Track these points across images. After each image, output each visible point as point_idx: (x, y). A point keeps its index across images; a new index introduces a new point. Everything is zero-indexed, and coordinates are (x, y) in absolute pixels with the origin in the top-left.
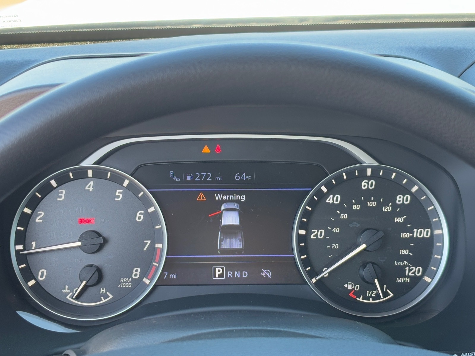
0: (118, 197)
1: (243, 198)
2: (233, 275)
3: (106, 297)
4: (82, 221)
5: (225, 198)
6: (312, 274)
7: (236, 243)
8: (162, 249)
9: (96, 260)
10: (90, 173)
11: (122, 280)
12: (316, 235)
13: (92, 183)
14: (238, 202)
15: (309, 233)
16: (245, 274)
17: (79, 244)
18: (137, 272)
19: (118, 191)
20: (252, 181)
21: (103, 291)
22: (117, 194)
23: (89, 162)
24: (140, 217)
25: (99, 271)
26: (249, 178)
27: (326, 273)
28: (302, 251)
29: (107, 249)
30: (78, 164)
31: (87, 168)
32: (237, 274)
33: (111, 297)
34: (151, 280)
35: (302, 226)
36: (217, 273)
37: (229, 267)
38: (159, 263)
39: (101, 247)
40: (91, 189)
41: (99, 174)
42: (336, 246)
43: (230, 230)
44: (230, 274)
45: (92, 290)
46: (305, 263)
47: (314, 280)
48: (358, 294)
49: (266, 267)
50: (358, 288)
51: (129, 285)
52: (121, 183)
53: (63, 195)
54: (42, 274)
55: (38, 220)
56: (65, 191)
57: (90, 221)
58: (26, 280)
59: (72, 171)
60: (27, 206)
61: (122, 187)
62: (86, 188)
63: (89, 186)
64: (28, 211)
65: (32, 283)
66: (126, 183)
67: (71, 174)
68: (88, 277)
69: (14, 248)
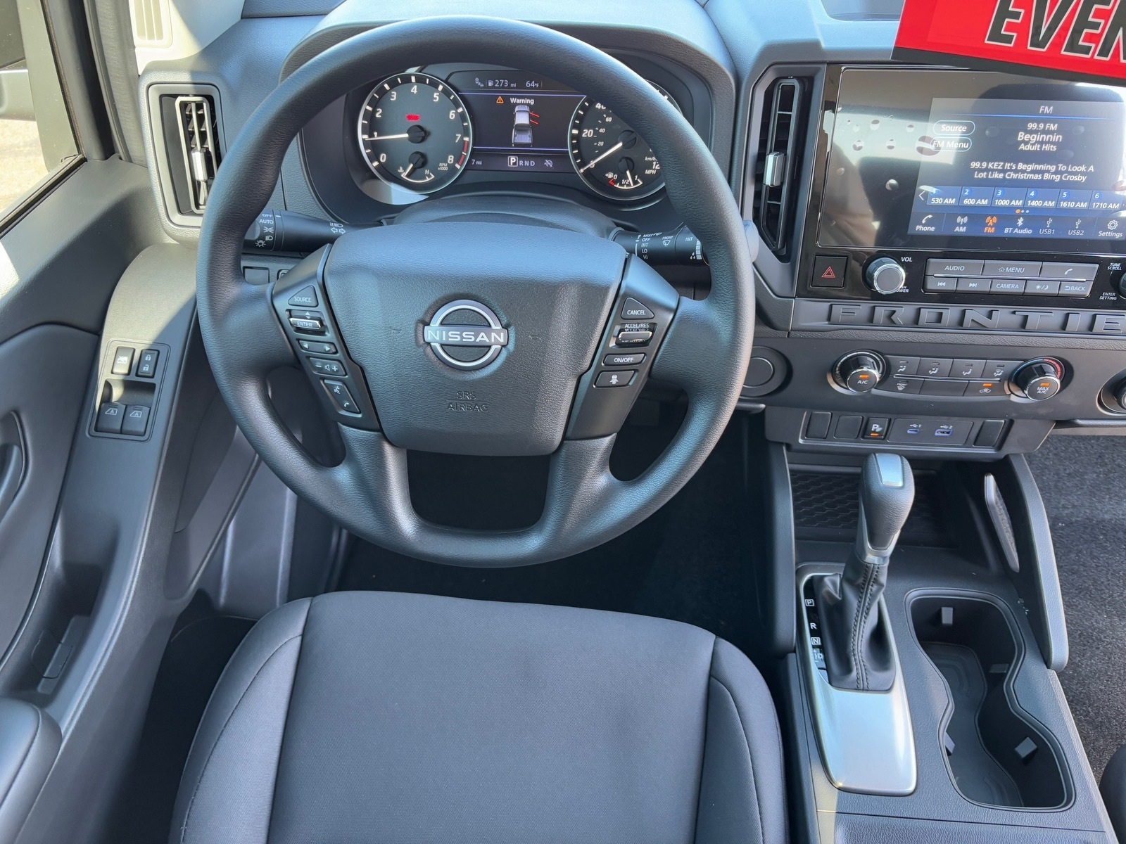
0: (436, 99)
1: (532, 102)
2: (524, 163)
3: (429, 176)
4: (410, 117)
5: (519, 101)
6: (580, 166)
7: (526, 138)
8: (468, 142)
9: (420, 148)
10: (413, 79)
11: (441, 164)
12: (587, 134)
13: (415, 87)
14: (528, 105)
15: (581, 132)
16: (533, 163)
17: (406, 135)
18: (451, 159)
20: (539, 88)
21: (427, 172)
22: (435, 96)
24: (452, 115)
25: (423, 156)
26: (537, 85)
27: (592, 164)
28: (573, 147)
29: (430, 140)
30: (404, 72)
31: (410, 75)
32: (527, 163)
33: (433, 177)
34: (461, 165)
35: (575, 126)
36: (512, 162)
37: (520, 157)
38: (467, 152)
39: (423, 140)
40: (415, 92)
41: (420, 81)
42: (601, 144)
43: (521, 129)
44: (521, 163)
45: (419, 171)
46: (576, 157)
47: (582, 171)
48: (615, 182)
49: (549, 158)
50: (616, 177)
51: (446, 169)
52: (437, 87)
53: (395, 96)
54: (383, 158)
55: (378, 115)
56: (395, 93)
57: (416, 118)
58: (372, 162)
59: (400, 77)
60: (369, 105)
61: (438, 91)
62: (412, 91)
63: (414, 90)
64: (369, 108)
65: (376, 164)
66: (441, 88)
67: (399, 79)
68: (415, 161)
69: (361, 137)
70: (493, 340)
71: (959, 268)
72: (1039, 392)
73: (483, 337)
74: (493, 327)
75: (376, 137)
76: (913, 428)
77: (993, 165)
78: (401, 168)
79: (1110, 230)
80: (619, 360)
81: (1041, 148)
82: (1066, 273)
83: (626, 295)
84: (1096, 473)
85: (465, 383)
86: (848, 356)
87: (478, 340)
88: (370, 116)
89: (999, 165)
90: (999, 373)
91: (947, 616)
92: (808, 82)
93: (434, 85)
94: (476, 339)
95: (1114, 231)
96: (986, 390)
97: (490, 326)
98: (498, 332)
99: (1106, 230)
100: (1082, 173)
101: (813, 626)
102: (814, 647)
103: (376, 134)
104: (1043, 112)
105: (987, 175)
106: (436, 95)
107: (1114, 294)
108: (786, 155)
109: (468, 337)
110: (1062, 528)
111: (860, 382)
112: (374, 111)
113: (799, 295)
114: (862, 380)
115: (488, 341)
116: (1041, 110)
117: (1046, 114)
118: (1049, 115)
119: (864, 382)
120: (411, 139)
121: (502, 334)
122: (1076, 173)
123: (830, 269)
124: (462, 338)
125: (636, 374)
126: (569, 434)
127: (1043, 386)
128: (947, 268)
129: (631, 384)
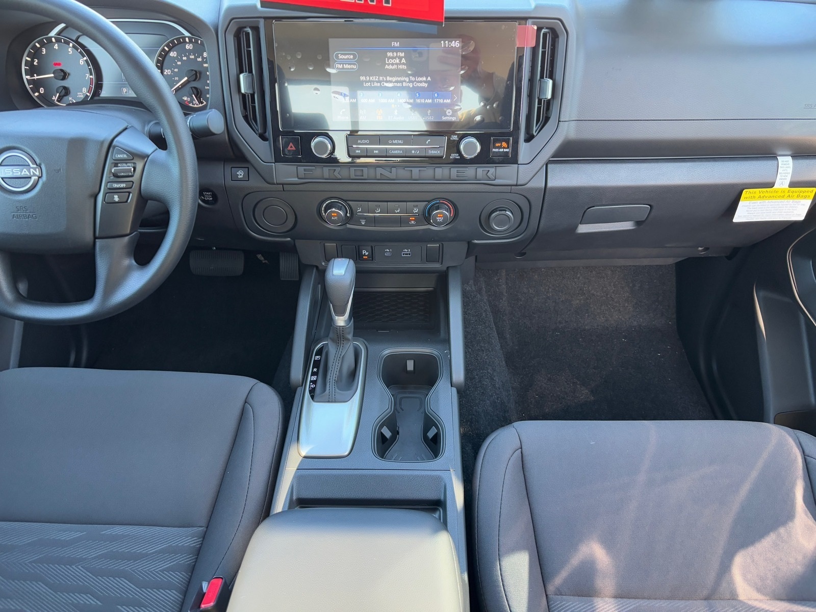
0: (70, 52)
3: (72, 101)
4: (56, 64)
8: (93, 79)
9: (63, 83)
10: (53, 40)
11: (78, 94)
12: (167, 73)
13: (56, 45)
15: (163, 71)
17: (52, 75)
18: (85, 90)
19: (69, 49)
21: (71, 99)
23: (53, 33)
24: (81, 62)
25: (65, 88)
29: (69, 79)
30: (47, 35)
31: (51, 37)
33: (75, 102)
34: (90, 94)
36: (124, 91)
37: (129, 89)
38: (92, 85)
39: (64, 78)
40: (57, 48)
41: (58, 40)
42: (177, 78)
44: (130, 92)
45: (65, 98)
48: (189, 102)
50: (189, 99)
51: (82, 96)
52: (69, 45)
53: (44, 51)
54: (42, 90)
55: (35, 63)
56: (44, 49)
57: (59, 64)
58: (34, 93)
59: (46, 38)
60: (27, 56)
61: (70, 47)
62: (55, 47)
63: (56, 47)
64: (28, 59)
65: (37, 94)
66: (71, 45)
67: (44, 40)
68: (60, 91)
69: (26, 77)
70: (32, 174)
71: (366, 141)
72: (438, 220)
73: (25, 172)
74: (32, 165)
75: (36, 77)
76: (387, 252)
77: (373, 78)
78: (54, 97)
79: (448, 116)
80: (115, 185)
81: (397, 67)
82: (427, 143)
83: (115, 147)
84: (579, 300)
85: (19, 201)
86: (327, 203)
87: (22, 174)
88: (30, 64)
89: (376, 78)
90: (416, 210)
91: (410, 366)
92: (256, 29)
93: (68, 43)
94: (21, 172)
95: (450, 116)
96: (413, 222)
97: (29, 165)
98: (35, 169)
99: (446, 115)
100: (425, 82)
101: (315, 370)
102: (311, 381)
103: (35, 75)
104: (394, 45)
105: (371, 84)
106: (70, 50)
107: (458, 155)
108: (253, 75)
109: (16, 172)
110: (557, 335)
111: (333, 218)
112: (33, 61)
113: (276, 161)
114: (334, 216)
115: (29, 174)
116: (393, 44)
117: (396, 47)
118: (398, 47)
119: (336, 218)
120: (55, 77)
121: (37, 170)
122: (421, 82)
123: (291, 144)
124: (13, 173)
125: (131, 195)
126: (97, 234)
127: (439, 217)
128: (359, 141)
129: (129, 201)
